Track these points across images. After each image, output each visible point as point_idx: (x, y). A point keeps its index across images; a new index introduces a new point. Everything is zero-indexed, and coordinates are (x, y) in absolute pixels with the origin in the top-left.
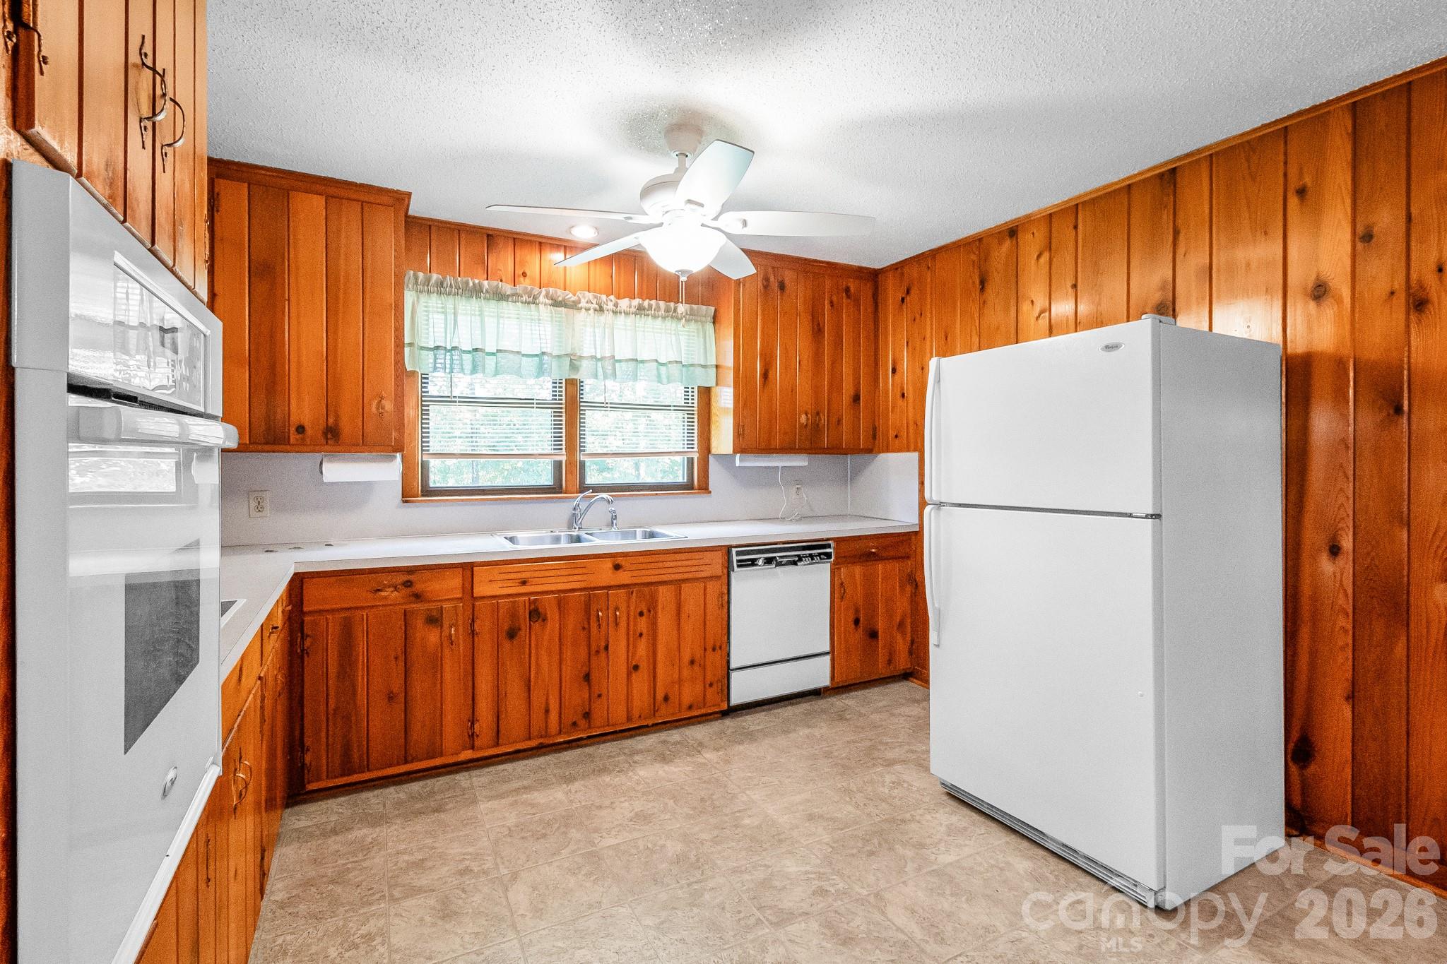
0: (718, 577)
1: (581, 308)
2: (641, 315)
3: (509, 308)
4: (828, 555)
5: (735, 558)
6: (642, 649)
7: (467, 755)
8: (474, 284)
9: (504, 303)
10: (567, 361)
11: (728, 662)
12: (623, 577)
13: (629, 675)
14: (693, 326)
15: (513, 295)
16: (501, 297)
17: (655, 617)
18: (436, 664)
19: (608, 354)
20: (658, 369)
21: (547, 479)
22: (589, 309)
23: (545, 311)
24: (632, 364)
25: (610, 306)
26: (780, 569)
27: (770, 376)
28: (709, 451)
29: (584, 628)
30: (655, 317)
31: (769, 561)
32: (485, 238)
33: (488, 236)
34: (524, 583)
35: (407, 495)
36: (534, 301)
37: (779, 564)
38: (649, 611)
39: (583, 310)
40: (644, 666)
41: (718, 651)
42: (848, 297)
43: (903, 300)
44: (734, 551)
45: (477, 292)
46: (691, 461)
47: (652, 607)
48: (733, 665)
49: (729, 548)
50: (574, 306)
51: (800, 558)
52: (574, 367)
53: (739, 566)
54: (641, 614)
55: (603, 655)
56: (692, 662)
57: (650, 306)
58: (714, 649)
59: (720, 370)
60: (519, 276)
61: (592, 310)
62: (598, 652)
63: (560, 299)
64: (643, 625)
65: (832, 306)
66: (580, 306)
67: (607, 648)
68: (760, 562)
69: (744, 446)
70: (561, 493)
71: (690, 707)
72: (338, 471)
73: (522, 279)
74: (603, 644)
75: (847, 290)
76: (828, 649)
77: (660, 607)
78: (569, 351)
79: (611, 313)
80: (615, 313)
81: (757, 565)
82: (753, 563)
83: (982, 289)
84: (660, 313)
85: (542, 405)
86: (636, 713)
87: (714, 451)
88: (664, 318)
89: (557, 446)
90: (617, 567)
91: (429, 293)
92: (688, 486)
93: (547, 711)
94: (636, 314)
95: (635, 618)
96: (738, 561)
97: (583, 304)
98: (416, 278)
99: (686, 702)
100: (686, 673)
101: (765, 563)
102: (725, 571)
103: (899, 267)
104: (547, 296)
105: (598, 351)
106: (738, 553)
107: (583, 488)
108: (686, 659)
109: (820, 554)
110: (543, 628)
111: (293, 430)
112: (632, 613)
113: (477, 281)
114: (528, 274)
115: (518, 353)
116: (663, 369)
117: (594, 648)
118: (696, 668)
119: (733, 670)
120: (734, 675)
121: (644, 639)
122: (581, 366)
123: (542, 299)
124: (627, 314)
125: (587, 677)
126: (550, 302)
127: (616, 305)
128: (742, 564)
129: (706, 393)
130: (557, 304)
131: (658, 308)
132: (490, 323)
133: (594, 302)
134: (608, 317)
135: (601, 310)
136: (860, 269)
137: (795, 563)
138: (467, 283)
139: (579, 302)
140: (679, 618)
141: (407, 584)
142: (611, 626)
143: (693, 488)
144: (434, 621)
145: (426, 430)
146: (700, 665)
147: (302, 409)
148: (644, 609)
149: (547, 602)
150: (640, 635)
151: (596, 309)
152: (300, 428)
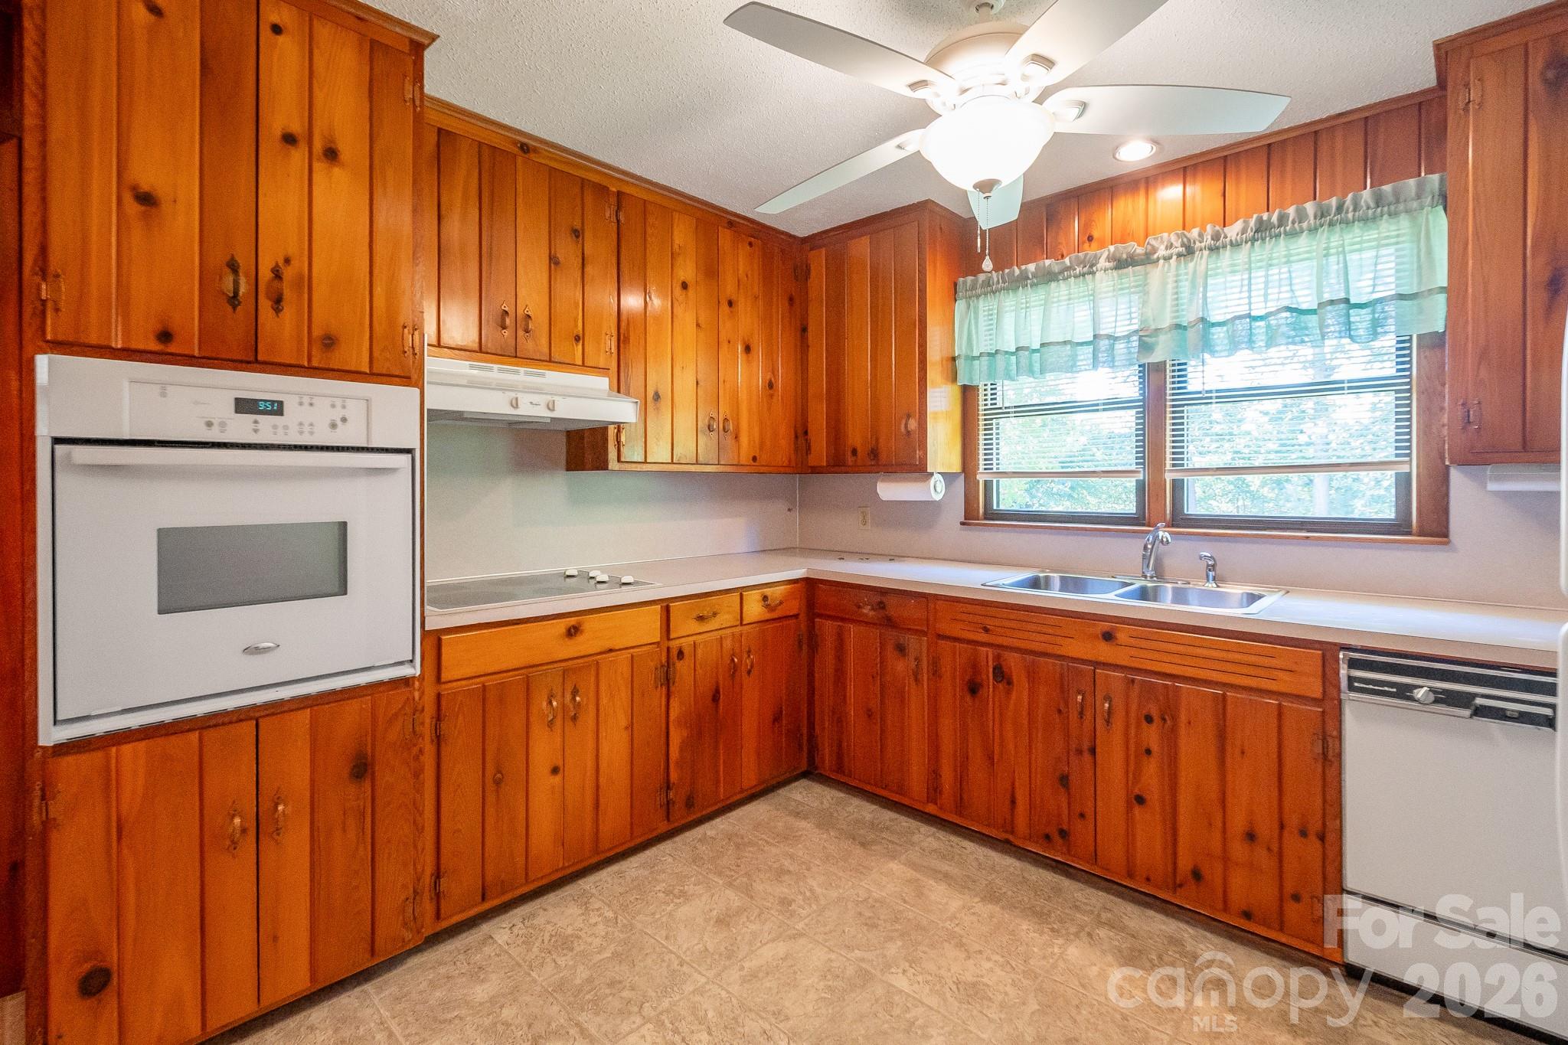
0: (1313, 701)
1: (1158, 259)
3: (1057, 289)
5: (1343, 673)
6: (1151, 770)
8: (1021, 272)
9: (1053, 285)
11: (1338, 873)
13: (1129, 806)
14: (1384, 227)
15: (1061, 272)
16: (1050, 277)
17: (1174, 730)
18: (902, 697)
19: (1197, 317)
20: (1297, 322)
21: (1128, 506)
22: (1170, 258)
25: (1207, 241)
29: (1059, 711)
30: (1293, 234)
32: (1044, 210)
33: (1047, 206)
35: (968, 517)
36: (1091, 269)
38: (1163, 720)
39: (1161, 262)
40: (1154, 802)
41: (1315, 842)
46: (1403, 481)
47: (1169, 714)
48: (1349, 881)
50: (1148, 259)
52: (1146, 347)
53: (1351, 688)
54: (1149, 719)
55: (1087, 757)
56: (1251, 836)
57: (1283, 219)
60: (1084, 243)
61: (1175, 257)
62: (1080, 752)
63: (1124, 256)
64: (1152, 736)
66: (1155, 256)
67: (1093, 751)
68: (1419, 694)
70: (1144, 525)
71: (1246, 914)
72: (890, 490)
73: (1087, 245)
74: (1086, 745)
77: (1183, 718)
78: (1138, 327)
79: (1206, 253)
80: (1214, 250)
81: (1412, 699)
82: (1404, 693)
84: (1305, 225)
85: (1113, 406)
86: (1142, 871)
88: (1313, 230)
89: (1141, 460)
91: (978, 296)
92: (1385, 529)
93: (1013, 802)
94: (1253, 240)
95: (1138, 726)
97: (1162, 252)
98: (965, 283)
99: (1237, 900)
100: (1239, 850)
101: (1437, 701)
104: (1108, 259)
105: (1183, 316)
106: (1353, 664)
107: (1179, 520)
110: (1008, 693)
111: (849, 453)
112: (1133, 715)
114: (1095, 235)
115: (1065, 343)
117: (1073, 743)
118: (1261, 849)
119: (1348, 892)
121: (1154, 760)
122: (1157, 343)
123: (1103, 263)
124: (1237, 245)
125: (1065, 781)
126: (1111, 264)
130: (1121, 264)
131: (1301, 216)
133: (1178, 244)
134: (1200, 260)
135: (1189, 251)
138: (1013, 274)
139: (1154, 250)
140: (1222, 750)
141: (881, 606)
142: (1100, 722)
143: (1409, 533)
144: (901, 649)
145: (988, 446)
146: (1269, 849)
147: (856, 435)
148: (1155, 713)
149: (1014, 662)
150: (1148, 752)
151: (1179, 255)
152: (854, 452)
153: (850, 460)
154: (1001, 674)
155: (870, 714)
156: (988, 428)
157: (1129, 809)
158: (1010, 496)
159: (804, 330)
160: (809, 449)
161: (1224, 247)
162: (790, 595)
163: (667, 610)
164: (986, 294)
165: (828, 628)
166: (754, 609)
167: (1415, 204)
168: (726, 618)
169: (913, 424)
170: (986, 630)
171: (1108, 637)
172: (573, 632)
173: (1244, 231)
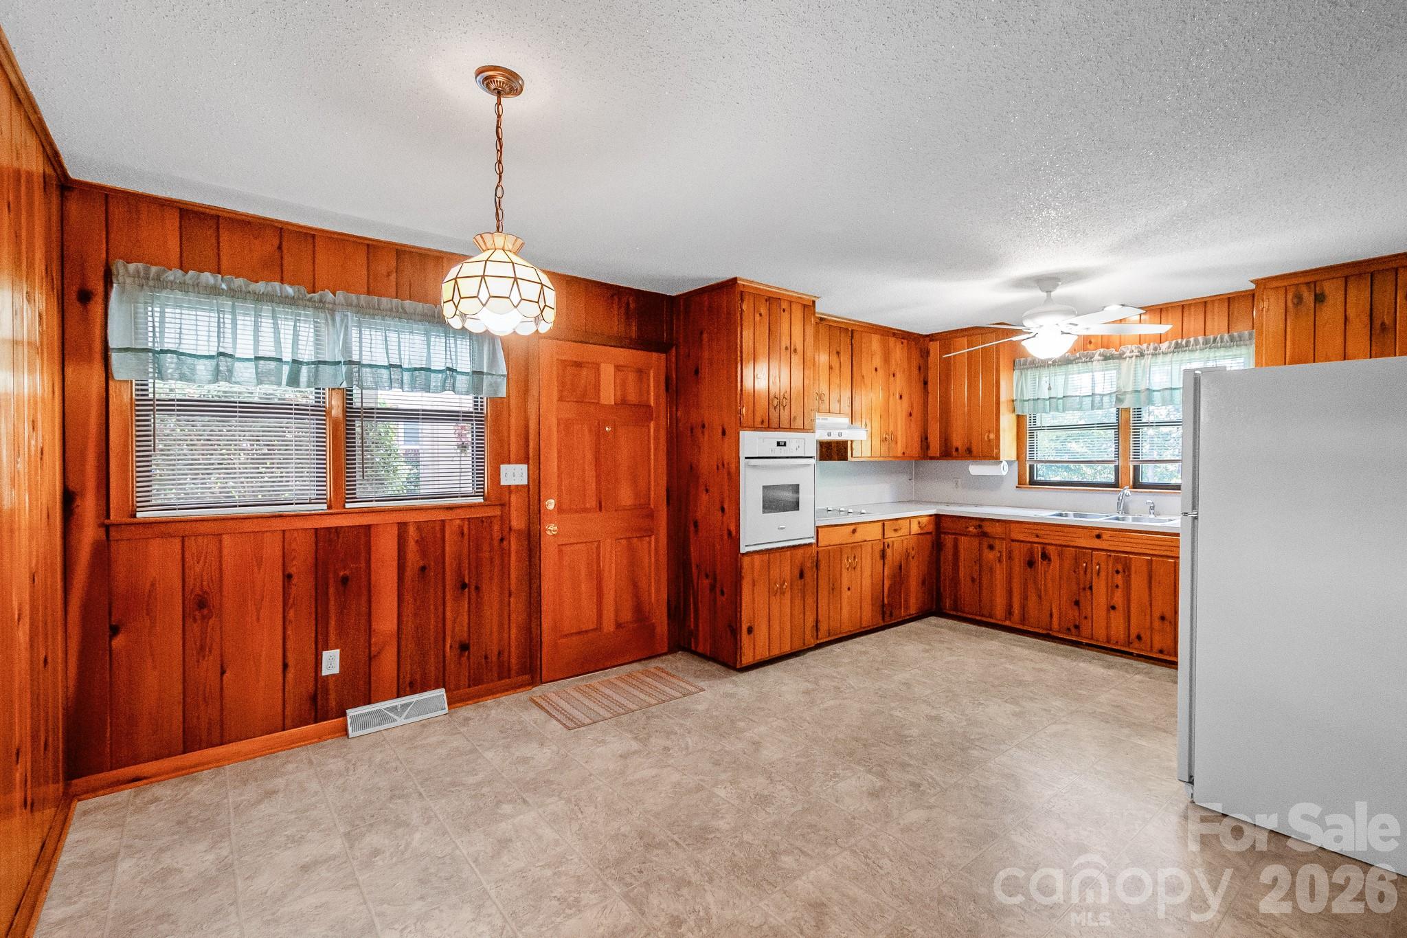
1: (1126, 358)
2: (1179, 351)
6: (1118, 598)
7: (1007, 623)
9: (1070, 366)
10: (1114, 397)
12: (1102, 544)
15: (1075, 360)
16: (1068, 362)
17: (1129, 576)
18: (992, 570)
19: (1146, 387)
21: (1110, 478)
22: (1132, 357)
24: (1168, 391)
25: (1151, 351)
29: (1074, 571)
30: (1193, 351)
35: (1021, 483)
36: (1090, 360)
38: (1124, 572)
39: (1128, 359)
40: (1120, 608)
47: (1127, 569)
50: (1121, 357)
52: (1119, 400)
54: (1118, 572)
55: (1088, 592)
56: (1163, 618)
57: (1188, 343)
60: (1086, 344)
61: (1134, 358)
62: (1084, 589)
63: (1110, 354)
64: (1119, 579)
66: (1125, 356)
67: (1091, 588)
70: (1118, 487)
71: (1161, 652)
72: (976, 469)
73: (1088, 346)
74: (1088, 586)
77: (1133, 569)
78: (1117, 389)
79: (1150, 356)
80: (1155, 355)
84: (1198, 347)
85: (1103, 426)
86: (1113, 639)
88: (1202, 350)
91: (1027, 369)
93: (1051, 615)
94: (1174, 352)
95: (1113, 575)
97: (1128, 354)
98: (1020, 361)
99: (1157, 646)
100: (1157, 624)
104: (1100, 355)
107: (1136, 485)
108: (1157, 614)
110: (1049, 565)
111: (954, 449)
114: (1092, 341)
115: (1076, 396)
117: (1081, 586)
118: (1167, 623)
121: (1120, 590)
122: (1125, 398)
123: (1097, 357)
124: (1165, 353)
125: (1077, 603)
126: (1102, 358)
127: (1155, 349)
130: (1106, 358)
131: (1197, 342)
133: (1136, 351)
134: (1148, 360)
135: (1142, 355)
139: (1124, 353)
140: (1150, 582)
141: (980, 526)
142: (1095, 576)
144: (991, 547)
145: (1032, 447)
146: (1170, 622)
147: (957, 441)
148: (1120, 568)
149: (1052, 551)
150: (1117, 586)
151: (1137, 356)
152: (957, 449)
153: (954, 453)
154: (1045, 556)
155: (973, 580)
156: (1032, 437)
157: (1108, 611)
158: (1043, 473)
159: (926, 383)
160: (928, 448)
161: (1159, 354)
162: (929, 522)
163: (884, 524)
164: (1032, 368)
165: (948, 540)
166: (915, 528)
167: (1248, 342)
168: (904, 531)
169: (992, 436)
170: (1037, 536)
171: (1099, 536)
172: (854, 531)
173: (1169, 347)
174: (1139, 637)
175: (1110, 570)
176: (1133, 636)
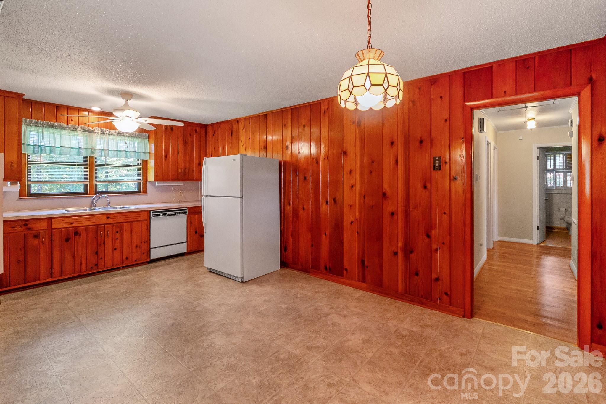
0: (146, 220)
1: (95, 133)
2: (119, 136)
3: (66, 132)
4: (186, 213)
5: (152, 214)
6: (118, 243)
7: (50, 280)
8: (51, 123)
9: (63, 130)
10: (90, 151)
11: (150, 246)
12: (110, 221)
13: (113, 252)
14: (140, 139)
15: (67, 128)
16: (62, 128)
17: (122, 233)
18: (37, 251)
19: (106, 148)
20: (126, 154)
21: (82, 190)
22: (98, 133)
23: (80, 133)
24: (116, 152)
25: (107, 132)
26: (168, 217)
27: (168, 157)
28: (147, 180)
29: (95, 237)
31: (164, 215)
32: (55, 107)
33: (57, 107)
34: (72, 223)
35: (22, 196)
36: (76, 130)
37: (168, 215)
38: (120, 231)
39: (96, 133)
40: (118, 248)
41: (146, 243)
42: (196, 133)
43: (213, 135)
44: (152, 211)
45: (52, 126)
46: (140, 184)
47: (121, 230)
48: (151, 247)
49: (150, 211)
50: (93, 132)
51: (175, 213)
52: (92, 152)
53: (153, 216)
54: (117, 232)
55: (103, 245)
56: (136, 247)
58: (145, 242)
59: (150, 154)
61: (100, 134)
62: (101, 245)
63: (87, 129)
64: (118, 235)
65: (190, 135)
66: (95, 132)
67: (104, 243)
68: (161, 215)
69: (158, 178)
70: (87, 195)
71: (136, 261)
73: (71, 122)
74: (103, 242)
75: (196, 130)
76: (186, 241)
77: (124, 230)
78: (90, 147)
80: (109, 134)
82: (159, 215)
83: (231, 136)
85: (79, 164)
86: (115, 264)
87: (148, 180)
88: (129, 137)
89: (86, 179)
90: (108, 218)
91: (31, 126)
92: (139, 192)
93: (81, 264)
94: (117, 135)
95: (115, 233)
96: (153, 215)
97: (96, 131)
98: (26, 120)
99: (134, 259)
100: (134, 250)
102: (149, 218)
103: (212, 125)
104: (81, 128)
105: (102, 147)
106: (153, 212)
107: (96, 193)
108: (134, 246)
109: (183, 212)
110: (79, 238)
113: (52, 122)
114: (73, 120)
115: (69, 147)
116: (128, 154)
117: (99, 243)
118: (138, 248)
119: (152, 248)
120: (152, 250)
121: (118, 240)
122: (95, 152)
123: (79, 129)
124: (114, 135)
125: (97, 253)
126: (83, 130)
127: (109, 132)
128: (154, 216)
129: (145, 162)
130: (85, 131)
132: (58, 137)
133: (101, 131)
134: (106, 136)
135: (103, 133)
136: (201, 124)
137: (173, 215)
138: (48, 123)
139: (94, 130)
140: (131, 233)
141: (25, 225)
142: (106, 236)
143: (141, 193)
144: (36, 236)
145: (29, 173)
148: (118, 230)
149: (81, 229)
151: (101, 133)
154: (77, 233)
158: (36, 189)
161: (111, 134)
167: (144, 137)
169: (15, 166)
174: (127, 258)
175: (114, 232)
176: (124, 258)
